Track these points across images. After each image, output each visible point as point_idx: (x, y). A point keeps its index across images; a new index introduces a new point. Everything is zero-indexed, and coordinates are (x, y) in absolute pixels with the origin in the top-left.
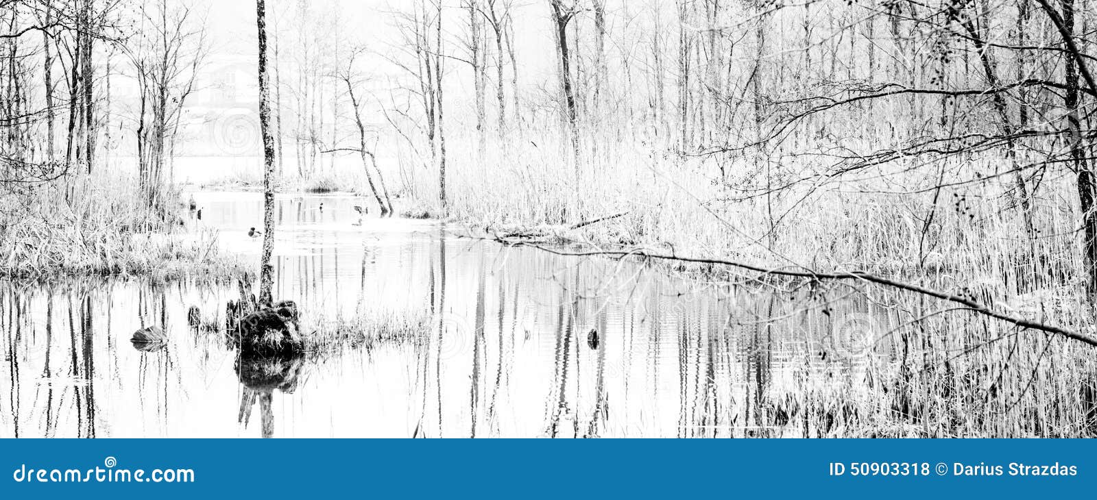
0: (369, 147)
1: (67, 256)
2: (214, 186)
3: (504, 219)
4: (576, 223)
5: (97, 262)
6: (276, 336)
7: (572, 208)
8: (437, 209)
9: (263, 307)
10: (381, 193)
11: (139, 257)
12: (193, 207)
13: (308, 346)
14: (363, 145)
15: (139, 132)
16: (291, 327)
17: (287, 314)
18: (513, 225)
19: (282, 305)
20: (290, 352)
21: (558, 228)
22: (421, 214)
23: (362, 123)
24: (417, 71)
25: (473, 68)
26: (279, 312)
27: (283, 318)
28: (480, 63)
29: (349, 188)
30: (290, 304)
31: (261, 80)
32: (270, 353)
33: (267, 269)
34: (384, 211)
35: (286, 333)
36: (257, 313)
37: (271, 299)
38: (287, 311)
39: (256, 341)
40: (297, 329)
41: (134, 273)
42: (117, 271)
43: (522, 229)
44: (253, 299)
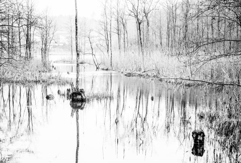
0: (94, 53)
1: (27, 78)
2: (57, 62)
3: (126, 70)
4: (143, 71)
5: (35, 79)
6: (80, 97)
7: (142, 68)
8: (110, 68)
9: (76, 90)
10: (96, 64)
11: (44, 78)
12: (53, 67)
13: (87, 99)
14: (92, 52)
15: (42, 49)
16: (83, 95)
17: (82, 92)
18: (128, 72)
19: (81, 90)
20: (83, 101)
21: (139, 73)
22: (106, 69)
23: (92, 47)
24: (105, 35)
25: (118, 35)
26: (80, 91)
27: (81, 93)
28: (119, 33)
29: (88, 63)
30: (83, 89)
31: (76, 37)
32: (78, 101)
33: (77, 81)
34: (97, 68)
35: (82, 96)
36: (75, 91)
37: (78, 88)
38: (82, 91)
39: (75, 98)
40: (84, 95)
41: (43, 82)
42: (39, 81)
43: (130, 72)
44: (74, 88)
